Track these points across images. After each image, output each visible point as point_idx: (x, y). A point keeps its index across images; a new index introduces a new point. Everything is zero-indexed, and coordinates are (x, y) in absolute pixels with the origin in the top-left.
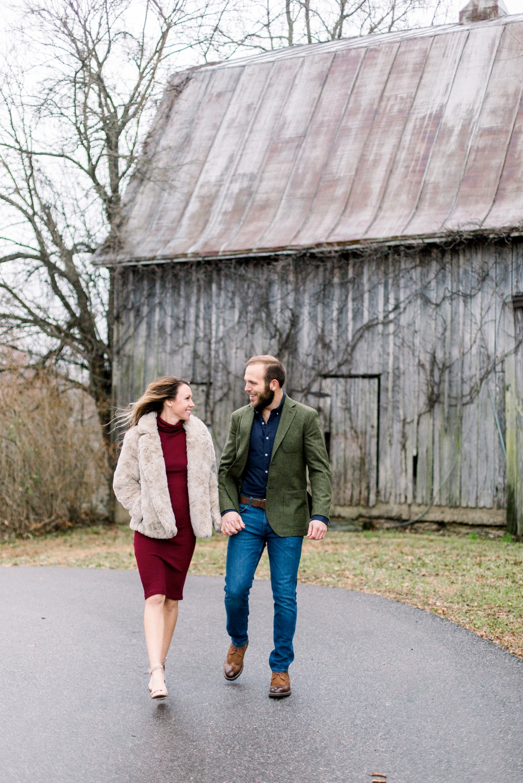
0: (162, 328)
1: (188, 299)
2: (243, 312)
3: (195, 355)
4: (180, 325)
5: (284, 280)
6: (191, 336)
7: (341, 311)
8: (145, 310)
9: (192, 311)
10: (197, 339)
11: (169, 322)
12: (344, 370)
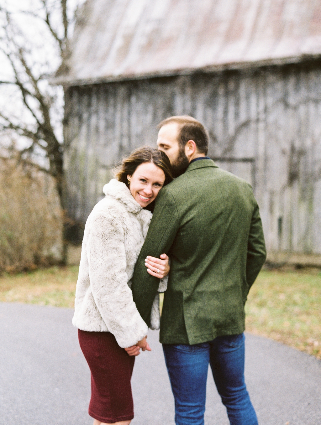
0: (97, 129)
1: (115, 107)
2: (155, 115)
3: (121, 147)
4: (110, 126)
5: (183, 92)
6: (117, 133)
7: (226, 112)
8: (85, 116)
9: (118, 116)
10: (122, 136)
11: (102, 124)
12: (228, 156)
